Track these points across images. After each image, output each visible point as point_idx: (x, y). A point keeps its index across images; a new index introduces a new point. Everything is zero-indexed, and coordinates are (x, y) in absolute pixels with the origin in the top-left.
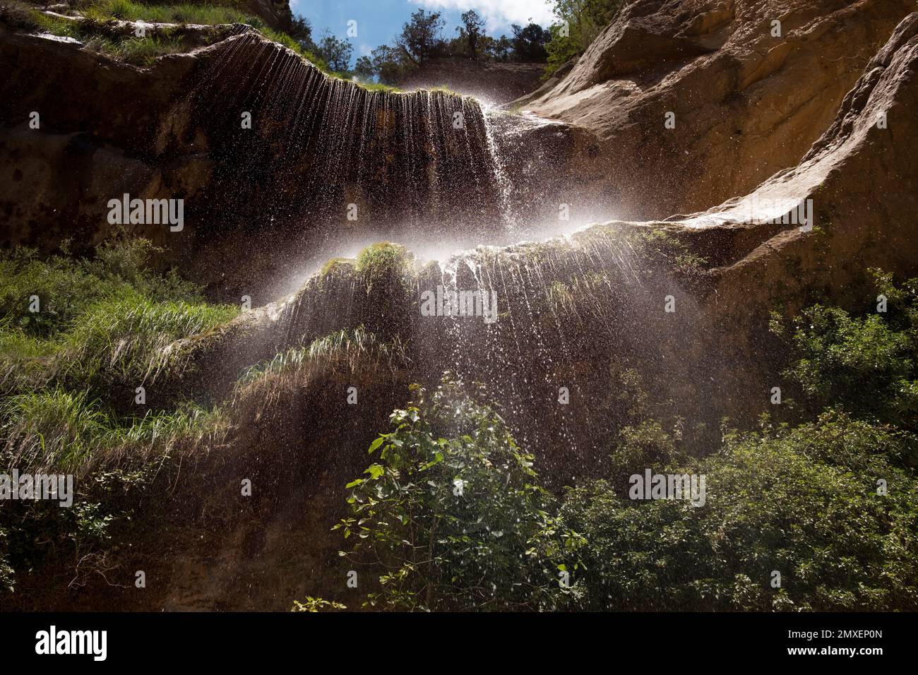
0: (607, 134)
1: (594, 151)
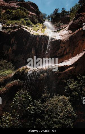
0: (66, 40)
1: (64, 43)
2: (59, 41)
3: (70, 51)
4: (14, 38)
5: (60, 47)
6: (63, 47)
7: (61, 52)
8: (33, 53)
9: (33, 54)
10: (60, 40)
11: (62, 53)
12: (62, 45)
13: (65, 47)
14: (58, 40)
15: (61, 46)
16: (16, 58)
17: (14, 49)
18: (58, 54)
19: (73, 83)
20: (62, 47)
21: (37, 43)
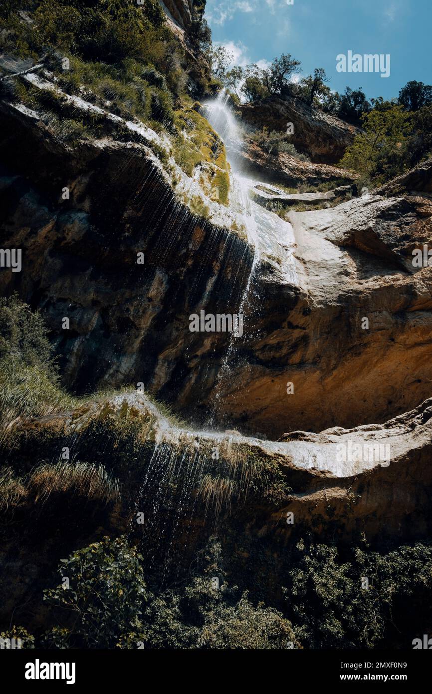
1: (307, 311)
2: (292, 293)
3: (319, 357)
4: (85, 180)
5: (284, 320)
6: (297, 327)
7: (279, 346)
8: (152, 293)
9: (150, 300)
10: (296, 289)
11: (284, 351)
12: (295, 317)
13: (307, 331)
14: (290, 287)
15: (289, 319)
16: (59, 284)
17: (69, 238)
18: (265, 346)
19: (332, 567)
20: (292, 326)
21: (186, 256)
